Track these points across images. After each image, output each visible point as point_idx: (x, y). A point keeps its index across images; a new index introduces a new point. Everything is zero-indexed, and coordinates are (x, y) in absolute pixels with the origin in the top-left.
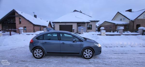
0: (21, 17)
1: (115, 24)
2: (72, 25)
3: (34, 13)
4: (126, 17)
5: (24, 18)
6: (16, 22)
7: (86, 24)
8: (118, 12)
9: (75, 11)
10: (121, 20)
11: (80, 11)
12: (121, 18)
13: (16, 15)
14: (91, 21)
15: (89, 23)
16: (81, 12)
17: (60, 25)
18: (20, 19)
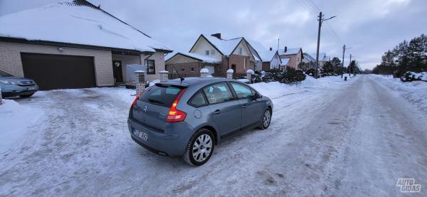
1: (202, 61)
4: (217, 49)
7: (143, 58)
8: (202, 35)
10: (207, 53)
12: (207, 49)
14: (157, 50)
15: (151, 53)
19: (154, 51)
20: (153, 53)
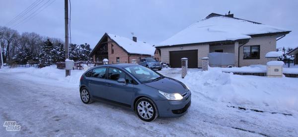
0: (113, 44)
2: (197, 50)
3: (132, 34)
5: (116, 44)
6: (108, 51)
7: (237, 46)
9: (213, 15)
11: (227, 14)
13: (109, 40)
14: (253, 36)
16: (231, 16)
17: (170, 52)
18: (112, 46)
19: (249, 37)
20: (249, 39)
